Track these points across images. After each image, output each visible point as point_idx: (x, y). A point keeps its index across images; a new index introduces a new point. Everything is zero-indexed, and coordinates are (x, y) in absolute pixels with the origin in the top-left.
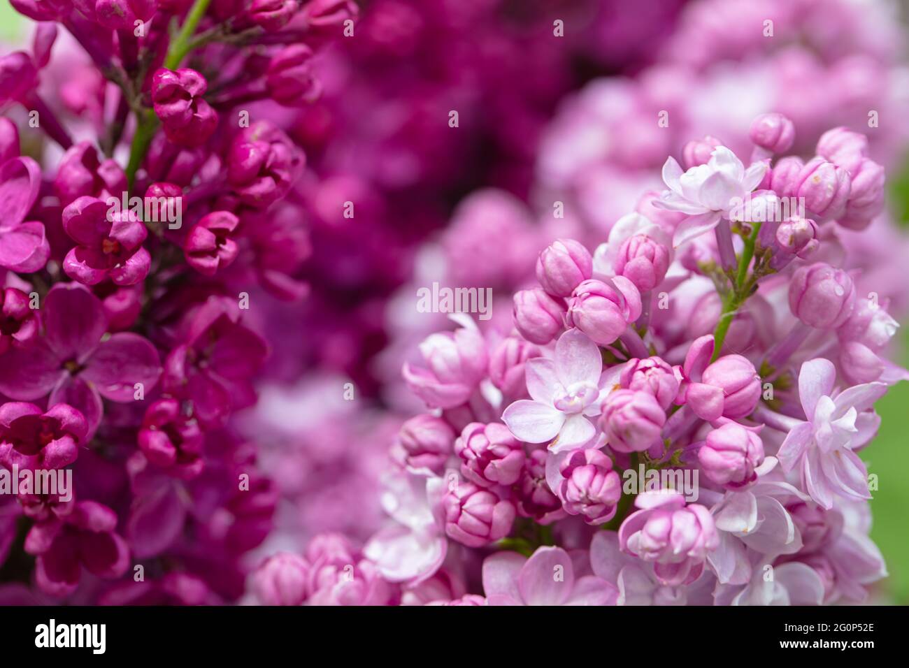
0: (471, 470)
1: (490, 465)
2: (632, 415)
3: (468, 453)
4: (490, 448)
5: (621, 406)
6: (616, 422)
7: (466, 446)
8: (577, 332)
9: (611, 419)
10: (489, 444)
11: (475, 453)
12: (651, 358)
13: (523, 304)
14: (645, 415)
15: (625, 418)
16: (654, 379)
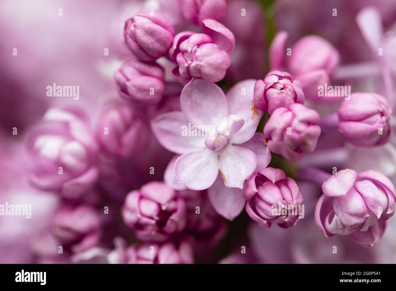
0: (154, 233)
1: (169, 222)
2: (302, 127)
3: (145, 220)
4: (164, 208)
5: (289, 125)
6: (292, 140)
7: (139, 216)
8: (196, 82)
9: (286, 138)
10: (159, 205)
11: (152, 218)
12: (270, 73)
13: (128, 80)
14: (309, 123)
15: (299, 132)
16: (290, 90)
